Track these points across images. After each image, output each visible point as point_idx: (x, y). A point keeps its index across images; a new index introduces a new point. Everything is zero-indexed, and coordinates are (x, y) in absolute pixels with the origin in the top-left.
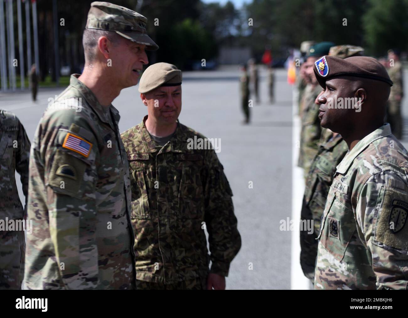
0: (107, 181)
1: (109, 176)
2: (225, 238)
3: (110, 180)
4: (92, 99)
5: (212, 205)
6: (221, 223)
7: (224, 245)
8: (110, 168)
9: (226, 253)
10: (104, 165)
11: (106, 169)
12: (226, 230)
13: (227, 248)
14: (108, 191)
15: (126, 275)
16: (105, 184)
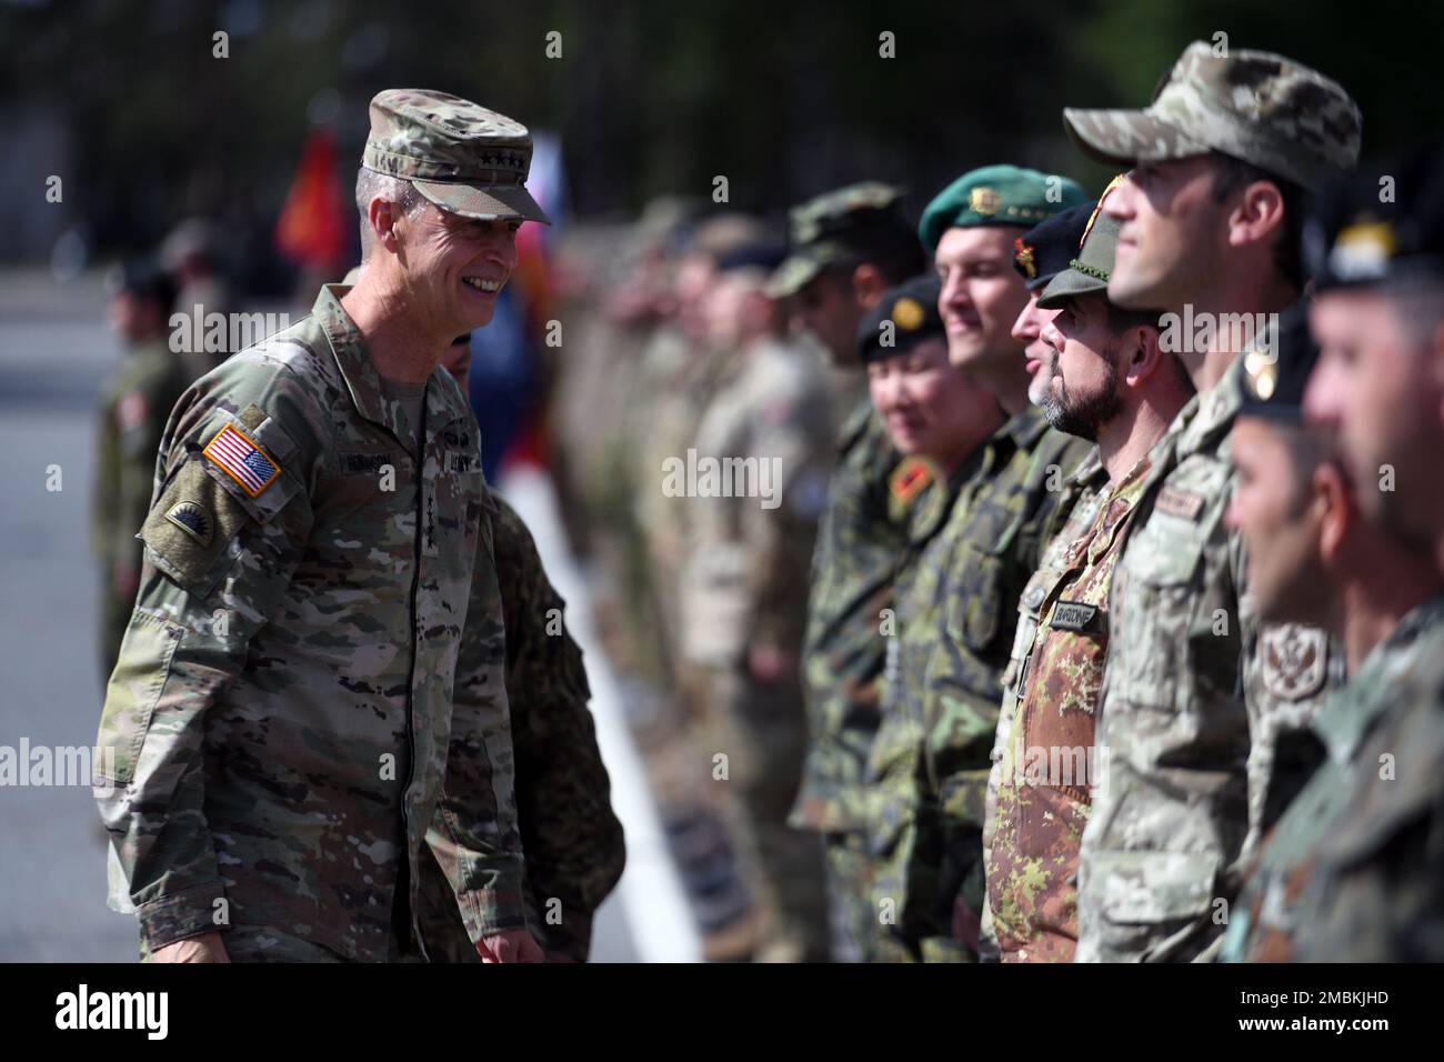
0: (342, 576)
1: (348, 566)
2: (582, 838)
3: (350, 578)
4: (352, 355)
5: (537, 726)
6: (569, 789)
7: (579, 859)
8: (356, 544)
9: (585, 882)
10: (337, 531)
11: (339, 543)
12: (586, 812)
13: (587, 870)
14: (339, 608)
15: (356, 861)
16: (332, 585)
